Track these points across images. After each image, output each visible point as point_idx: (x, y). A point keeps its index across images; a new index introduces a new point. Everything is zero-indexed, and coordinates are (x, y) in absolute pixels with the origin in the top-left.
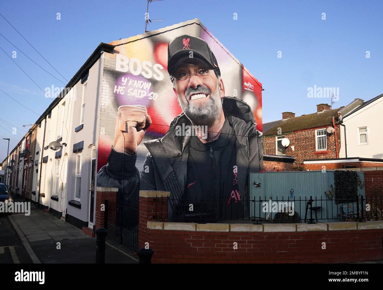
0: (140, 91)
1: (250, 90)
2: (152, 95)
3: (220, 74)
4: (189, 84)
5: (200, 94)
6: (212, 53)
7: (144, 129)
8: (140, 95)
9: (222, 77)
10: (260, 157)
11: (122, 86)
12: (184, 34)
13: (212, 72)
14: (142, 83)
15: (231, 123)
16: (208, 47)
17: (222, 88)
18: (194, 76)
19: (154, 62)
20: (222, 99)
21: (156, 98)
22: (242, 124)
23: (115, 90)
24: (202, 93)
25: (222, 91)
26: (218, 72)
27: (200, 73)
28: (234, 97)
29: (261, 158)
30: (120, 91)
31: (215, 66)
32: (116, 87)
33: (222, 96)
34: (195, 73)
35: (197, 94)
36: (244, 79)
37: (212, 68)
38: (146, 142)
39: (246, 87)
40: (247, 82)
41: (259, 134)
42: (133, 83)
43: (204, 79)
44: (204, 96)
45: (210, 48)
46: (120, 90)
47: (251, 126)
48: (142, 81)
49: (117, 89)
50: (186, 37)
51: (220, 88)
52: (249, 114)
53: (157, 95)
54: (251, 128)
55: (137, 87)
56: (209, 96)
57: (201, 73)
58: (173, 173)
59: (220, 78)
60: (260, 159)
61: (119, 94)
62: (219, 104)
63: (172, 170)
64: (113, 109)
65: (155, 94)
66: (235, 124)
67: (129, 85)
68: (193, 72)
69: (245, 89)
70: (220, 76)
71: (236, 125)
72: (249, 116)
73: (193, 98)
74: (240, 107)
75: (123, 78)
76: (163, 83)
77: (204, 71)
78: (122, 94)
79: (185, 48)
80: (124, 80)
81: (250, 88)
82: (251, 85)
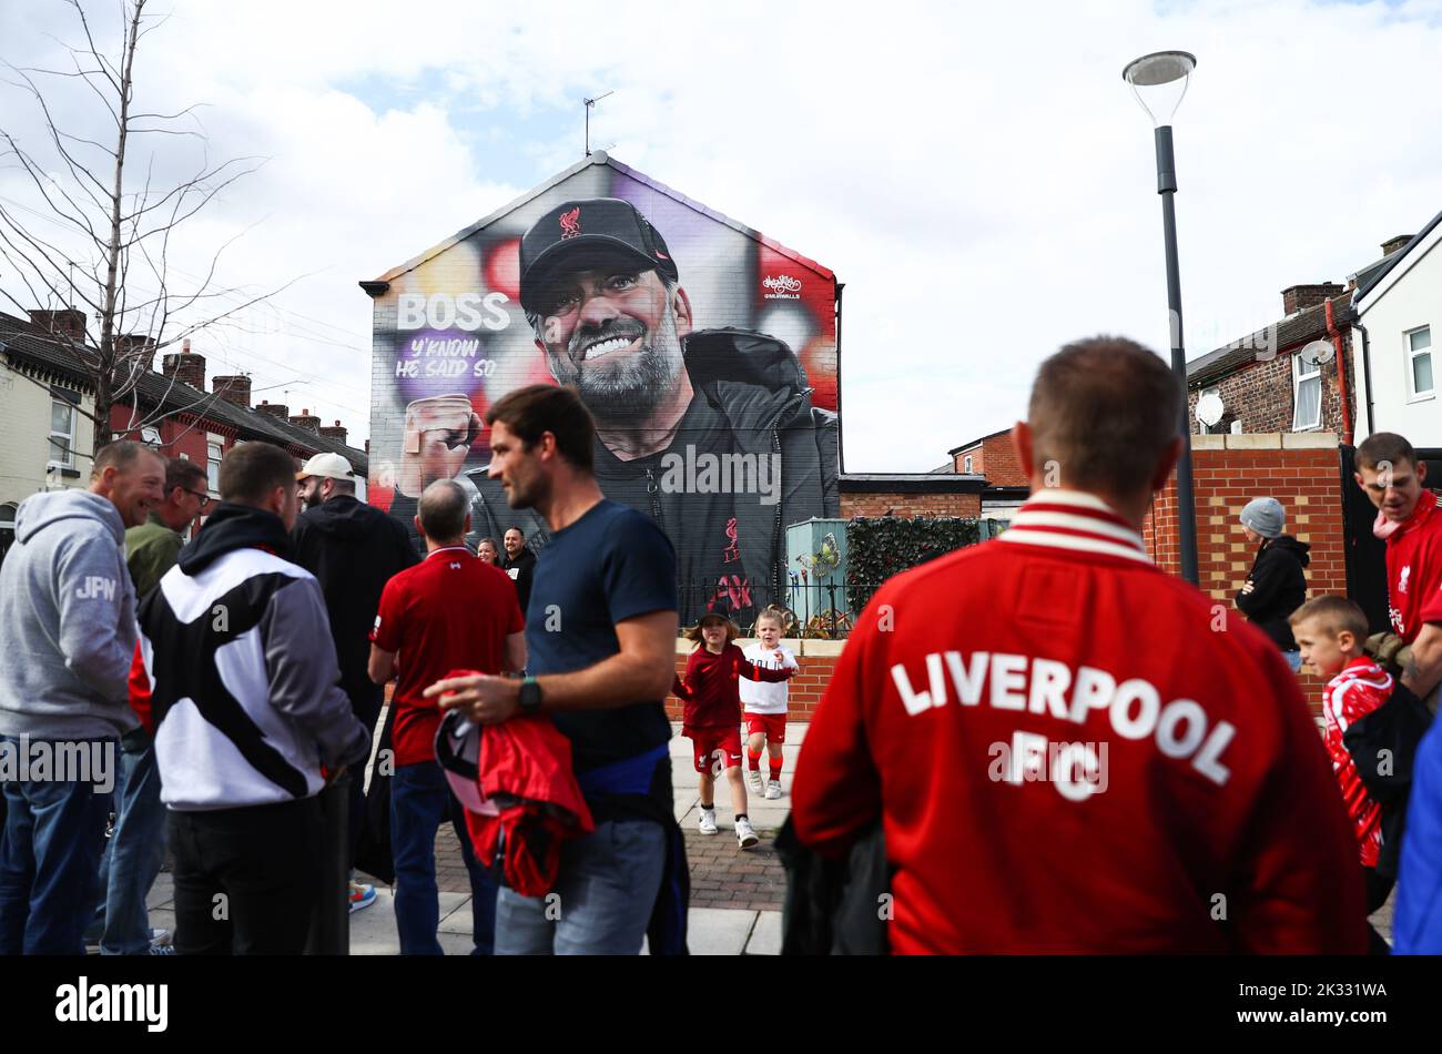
0: (452, 362)
1: (786, 296)
2: (482, 367)
3: (675, 277)
4: (579, 323)
5: (611, 339)
6: (650, 226)
7: (464, 443)
8: (453, 372)
9: (682, 283)
10: (827, 485)
11: (414, 359)
12: (563, 202)
13: (649, 277)
14: (457, 345)
15: (715, 398)
16: (635, 214)
17: (684, 311)
18: (594, 300)
19: (486, 290)
20: (681, 340)
21: (492, 371)
22: (756, 398)
23: (399, 370)
24: (617, 338)
25: (682, 320)
26: (668, 272)
27: (610, 287)
28: (727, 329)
29: (830, 486)
30: (410, 371)
31: (659, 260)
32: (399, 363)
33: (684, 331)
34: (597, 290)
35: (603, 342)
36: (764, 271)
37: (648, 265)
38: (471, 472)
39: (771, 291)
40: (775, 276)
41: (820, 417)
42: (437, 348)
43: (624, 299)
44: (627, 342)
45: (643, 213)
46: (409, 368)
47: (790, 398)
48: (457, 341)
49: (402, 367)
50: (568, 207)
51: (676, 313)
52: (784, 365)
53: (495, 365)
54: (793, 402)
55: (446, 355)
56: (638, 342)
57: (616, 285)
58: (540, 536)
59: (675, 287)
60: (825, 491)
61: (408, 378)
62: (675, 354)
63: (538, 529)
64: (396, 410)
65: (490, 361)
66: (731, 399)
67: (428, 354)
68: (589, 289)
69: (767, 296)
70: (677, 281)
71: (732, 403)
72: (781, 372)
73: (590, 354)
74: (746, 351)
75: (415, 342)
76: (508, 334)
77: (622, 282)
78: (412, 376)
79: (565, 237)
80: (416, 346)
81: (787, 292)
82: (790, 281)
